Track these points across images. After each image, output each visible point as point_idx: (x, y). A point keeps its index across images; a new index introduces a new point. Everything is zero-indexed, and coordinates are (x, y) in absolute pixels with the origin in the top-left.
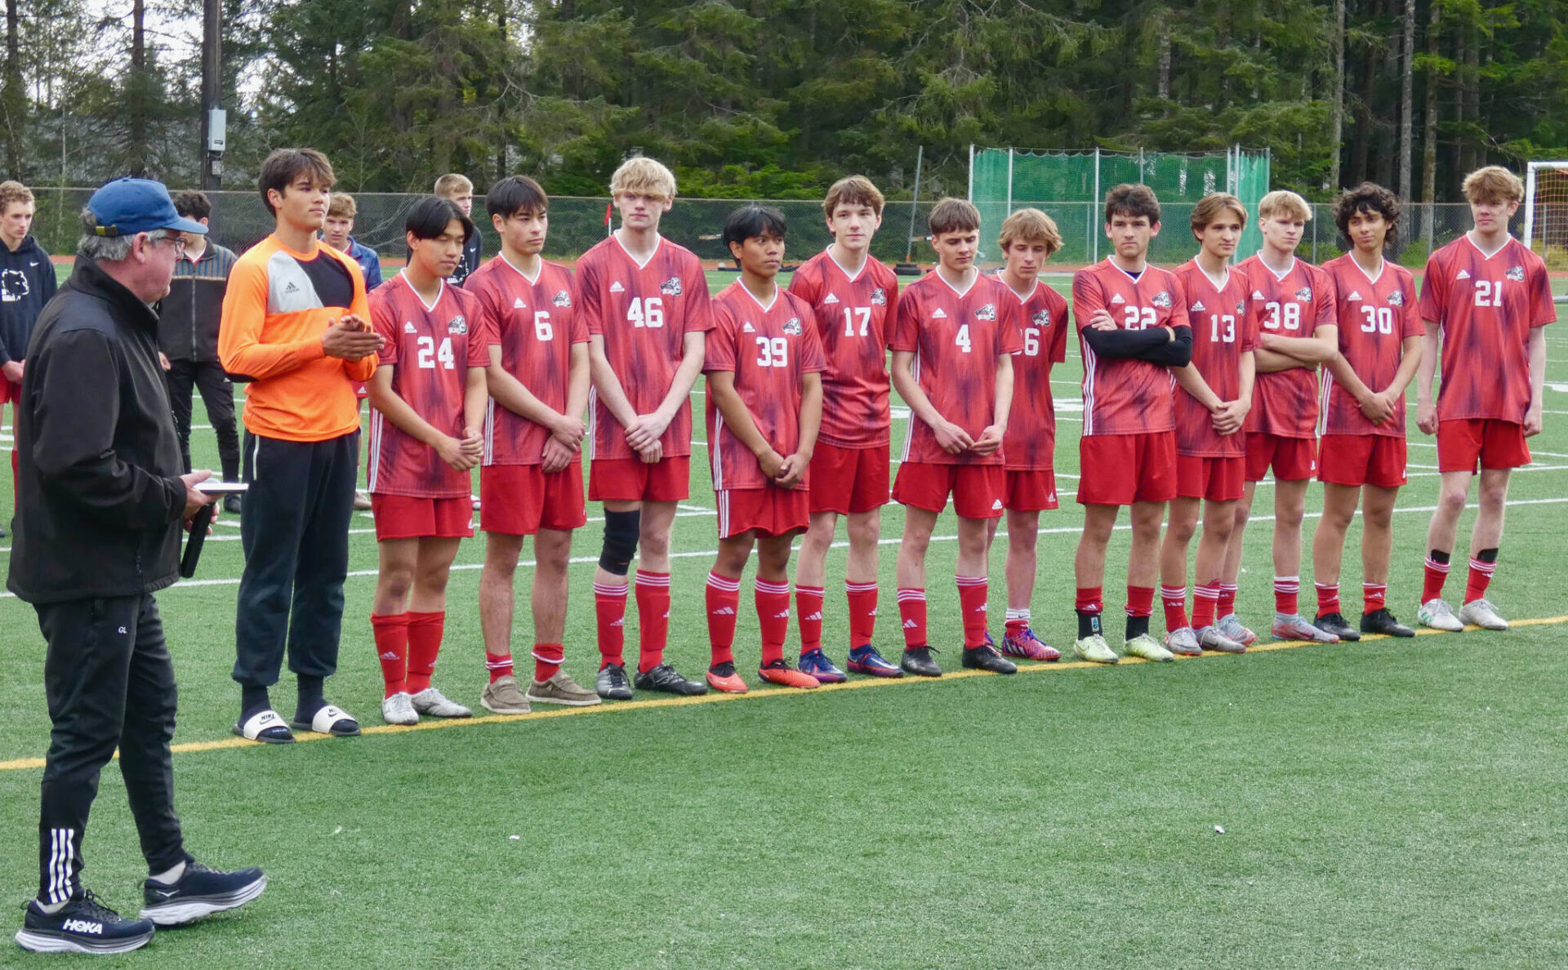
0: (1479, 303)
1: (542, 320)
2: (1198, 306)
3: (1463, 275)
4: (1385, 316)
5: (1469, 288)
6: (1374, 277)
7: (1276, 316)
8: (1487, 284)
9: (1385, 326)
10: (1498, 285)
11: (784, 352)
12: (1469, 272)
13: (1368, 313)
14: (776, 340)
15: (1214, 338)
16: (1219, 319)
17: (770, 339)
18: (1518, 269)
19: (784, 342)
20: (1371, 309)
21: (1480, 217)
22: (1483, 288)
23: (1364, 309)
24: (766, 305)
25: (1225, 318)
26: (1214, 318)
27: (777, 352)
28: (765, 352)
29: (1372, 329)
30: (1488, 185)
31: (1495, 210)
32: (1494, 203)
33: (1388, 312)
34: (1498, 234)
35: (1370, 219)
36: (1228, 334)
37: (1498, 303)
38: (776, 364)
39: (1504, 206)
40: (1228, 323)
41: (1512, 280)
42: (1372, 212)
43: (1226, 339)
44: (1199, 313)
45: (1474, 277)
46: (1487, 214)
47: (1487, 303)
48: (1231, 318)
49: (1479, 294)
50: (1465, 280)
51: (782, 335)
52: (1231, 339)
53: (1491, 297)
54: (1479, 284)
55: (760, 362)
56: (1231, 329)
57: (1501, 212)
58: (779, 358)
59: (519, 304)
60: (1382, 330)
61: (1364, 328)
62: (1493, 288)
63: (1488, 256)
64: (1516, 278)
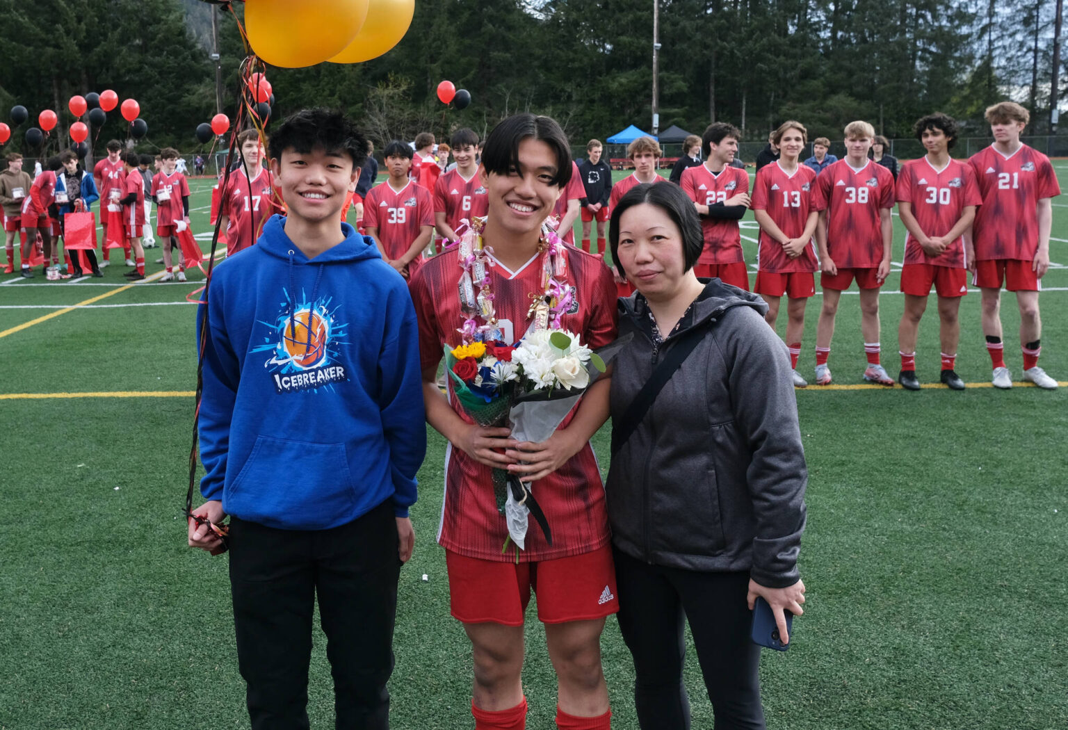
0: (1001, 187)
1: (467, 200)
2: (775, 187)
3: (990, 170)
4: (945, 194)
5: (995, 177)
6: (939, 170)
7: (853, 195)
8: (1007, 175)
9: (945, 199)
10: (1016, 175)
11: (403, 216)
12: (994, 168)
13: (932, 192)
14: (400, 209)
15: (786, 205)
16: (789, 195)
17: (397, 208)
18: (1030, 164)
19: (403, 210)
20: (934, 190)
21: (997, 133)
22: (1004, 178)
23: (929, 189)
24: (397, 192)
25: (793, 193)
26: (786, 193)
27: (400, 215)
28: (394, 216)
29: (934, 201)
30: (1001, 111)
31: (1007, 128)
32: (1006, 123)
33: (948, 191)
34: (1011, 143)
35: (935, 134)
36: (795, 202)
37: (1016, 186)
38: (400, 221)
39: (1014, 124)
40: (795, 196)
41: (1026, 172)
42: (936, 130)
43: (793, 205)
44: (776, 191)
45: (998, 171)
46: (1001, 130)
47: (1007, 187)
48: (798, 193)
49: (1001, 182)
50: (992, 173)
51: (403, 206)
52: (798, 205)
53: (1011, 183)
54: (1001, 175)
55: (390, 221)
56: (798, 199)
57: (1012, 129)
58: (401, 218)
59: (455, 192)
60: (942, 201)
61: (928, 201)
62: (1012, 178)
63: (1007, 157)
64: (1028, 170)
